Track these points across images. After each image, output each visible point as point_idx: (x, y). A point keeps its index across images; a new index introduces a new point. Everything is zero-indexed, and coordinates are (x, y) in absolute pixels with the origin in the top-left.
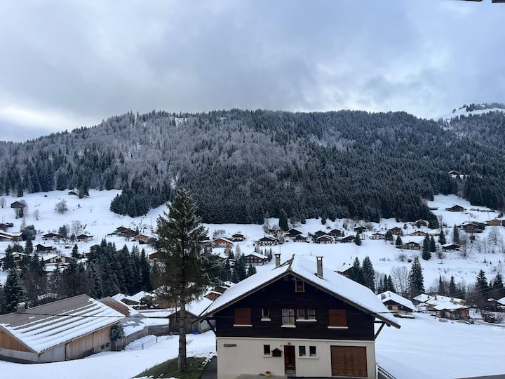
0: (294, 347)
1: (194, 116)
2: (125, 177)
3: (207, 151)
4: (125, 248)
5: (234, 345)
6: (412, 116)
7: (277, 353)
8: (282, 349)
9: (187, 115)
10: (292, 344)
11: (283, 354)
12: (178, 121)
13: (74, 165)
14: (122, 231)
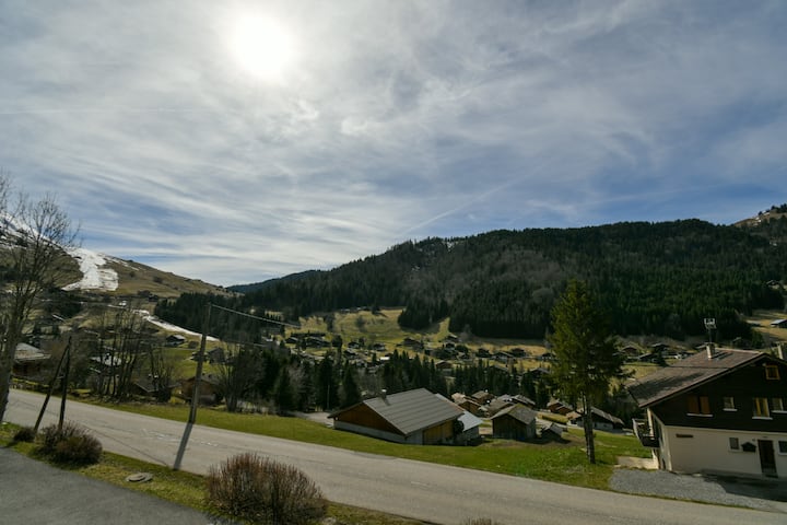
0: (771, 442)
1: (462, 239)
2: (408, 296)
3: (479, 270)
4: (417, 357)
5: (691, 436)
6: (706, 223)
7: (748, 448)
8: (756, 443)
9: (457, 239)
10: (769, 439)
11: (757, 449)
12: (450, 245)
13: (368, 287)
14: (408, 342)
